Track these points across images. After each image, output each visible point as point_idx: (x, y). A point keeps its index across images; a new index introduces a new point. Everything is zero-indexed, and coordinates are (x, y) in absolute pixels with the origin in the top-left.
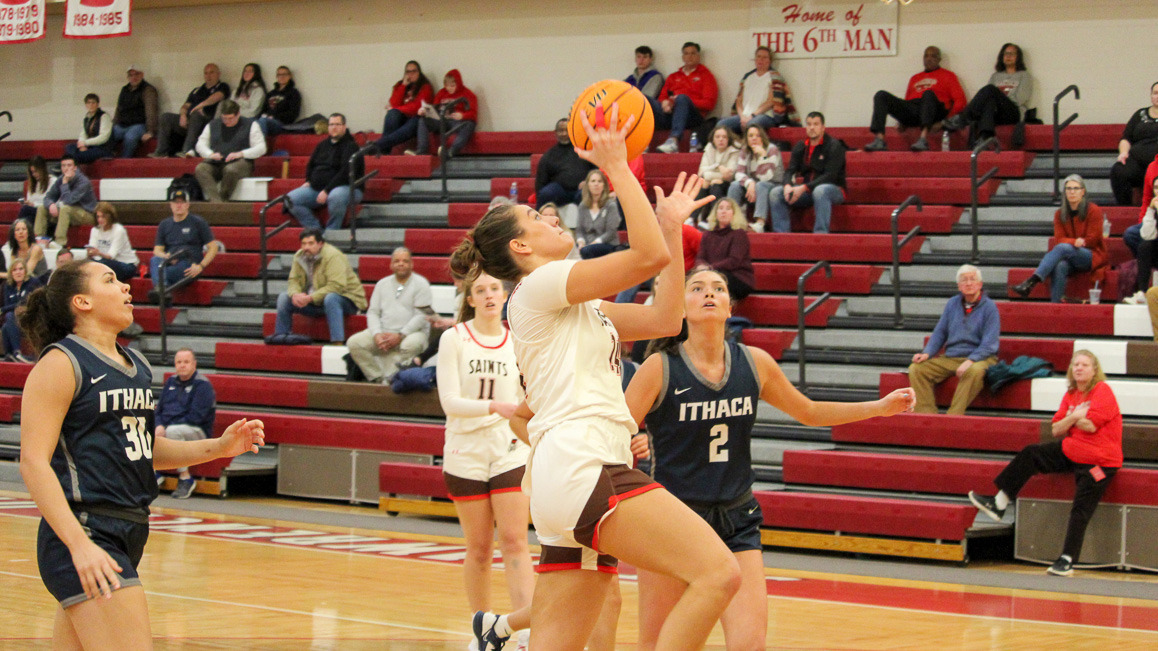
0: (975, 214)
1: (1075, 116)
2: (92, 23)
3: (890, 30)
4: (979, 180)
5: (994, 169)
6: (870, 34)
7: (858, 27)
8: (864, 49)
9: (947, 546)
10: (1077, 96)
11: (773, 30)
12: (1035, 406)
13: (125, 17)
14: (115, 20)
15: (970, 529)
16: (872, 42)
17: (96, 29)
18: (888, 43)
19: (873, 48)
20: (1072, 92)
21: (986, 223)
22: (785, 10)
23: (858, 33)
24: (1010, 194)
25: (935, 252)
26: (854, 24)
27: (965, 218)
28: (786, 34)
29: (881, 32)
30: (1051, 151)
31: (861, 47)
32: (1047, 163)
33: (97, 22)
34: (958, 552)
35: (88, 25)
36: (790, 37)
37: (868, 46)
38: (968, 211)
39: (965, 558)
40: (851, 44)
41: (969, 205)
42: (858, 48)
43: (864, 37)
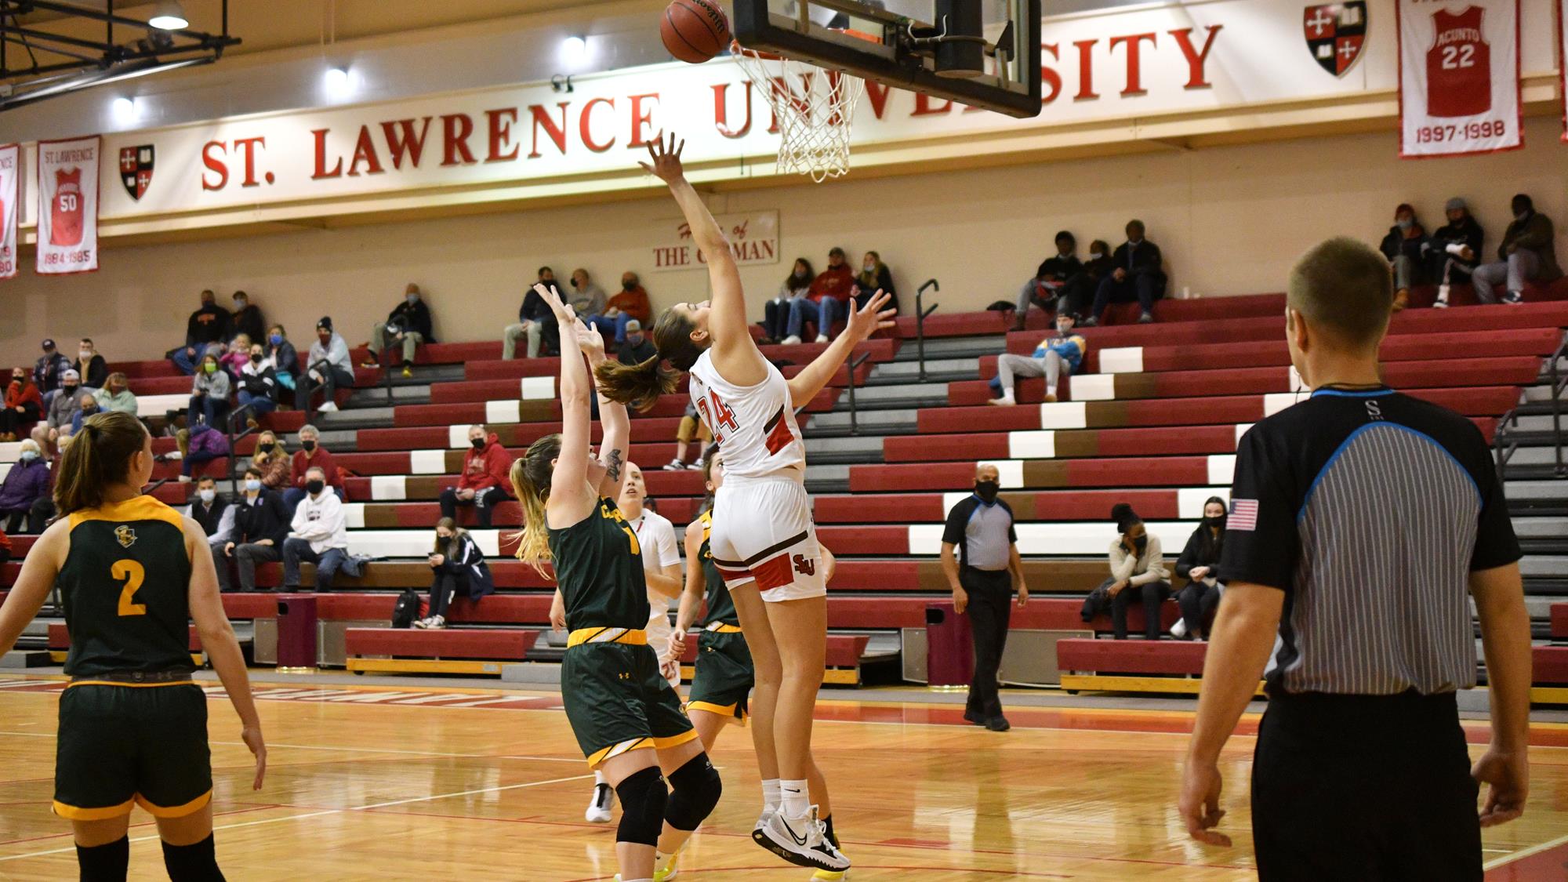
0: (852, 394)
1: (935, 306)
2: (62, 261)
3: (772, 241)
4: (854, 364)
5: (866, 354)
6: (754, 245)
7: (744, 240)
8: (750, 258)
9: (843, 671)
10: (937, 288)
11: (671, 246)
12: (913, 550)
13: (93, 255)
14: (84, 257)
15: (862, 656)
16: (756, 252)
17: (67, 266)
18: (770, 252)
19: (758, 257)
20: (932, 286)
21: (861, 401)
22: (680, 228)
23: (744, 245)
24: (882, 376)
25: (819, 427)
26: (741, 238)
27: (844, 398)
28: (682, 249)
29: (765, 243)
30: (915, 339)
31: (748, 257)
32: (914, 348)
33: (67, 260)
34: (852, 676)
35: (59, 263)
36: (685, 251)
37: (754, 256)
38: (845, 393)
39: (859, 681)
40: (739, 254)
41: (846, 387)
42: (745, 258)
43: (749, 248)
